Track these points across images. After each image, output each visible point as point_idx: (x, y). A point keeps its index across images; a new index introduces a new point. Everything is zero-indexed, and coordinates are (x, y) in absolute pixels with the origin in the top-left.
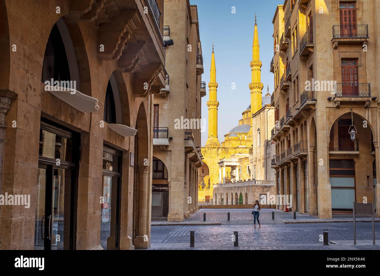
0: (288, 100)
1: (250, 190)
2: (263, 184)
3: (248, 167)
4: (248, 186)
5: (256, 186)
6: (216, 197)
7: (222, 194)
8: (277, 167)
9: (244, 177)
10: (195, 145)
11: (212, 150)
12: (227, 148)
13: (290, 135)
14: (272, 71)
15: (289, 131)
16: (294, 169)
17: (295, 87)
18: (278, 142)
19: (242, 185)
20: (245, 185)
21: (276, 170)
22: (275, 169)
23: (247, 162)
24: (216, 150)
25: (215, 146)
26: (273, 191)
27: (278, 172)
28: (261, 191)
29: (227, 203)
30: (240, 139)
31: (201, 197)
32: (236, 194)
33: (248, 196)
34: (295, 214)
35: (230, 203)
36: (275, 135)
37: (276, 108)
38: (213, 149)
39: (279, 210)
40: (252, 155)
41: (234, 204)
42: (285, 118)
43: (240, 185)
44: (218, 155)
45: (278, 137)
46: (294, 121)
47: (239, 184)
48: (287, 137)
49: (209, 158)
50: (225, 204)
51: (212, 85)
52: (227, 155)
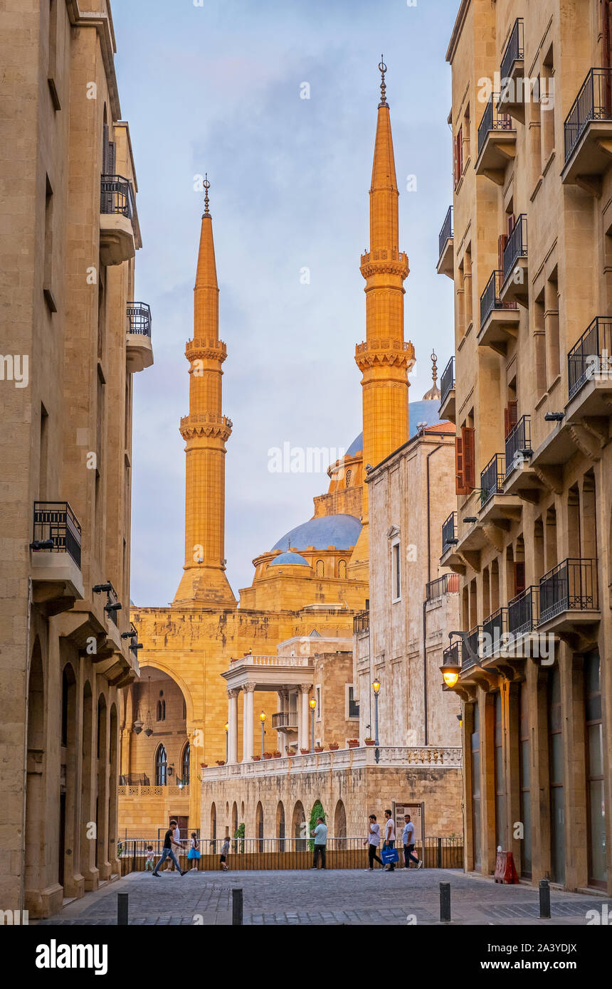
0: (513, 386)
1: (357, 789)
2: (413, 763)
3: (351, 689)
4: (348, 772)
5: (382, 771)
6: (215, 821)
7: (239, 808)
8: (464, 686)
9: (334, 732)
10: (87, 578)
11: (196, 619)
12: (262, 613)
13: (521, 539)
14: (446, 268)
15: (519, 523)
16: (539, 689)
17: (541, 323)
18: (472, 574)
19: (321, 769)
20: (337, 767)
21: (464, 697)
22: (458, 692)
23: (345, 672)
24: (215, 619)
25: (213, 607)
26: (455, 790)
27: (471, 707)
28: (404, 791)
29: (260, 844)
30: (320, 574)
31: (152, 823)
32: (299, 805)
33: (347, 815)
34: (545, 891)
35: (271, 847)
36: (460, 544)
37: (464, 425)
38: (205, 616)
39: (475, 873)
40: (366, 641)
41: (289, 848)
42: (501, 467)
43: (314, 769)
44: (224, 641)
45: (468, 551)
46: (540, 474)
47: (310, 763)
48: (510, 548)
49: (186, 656)
50: (251, 848)
51: (201, 349)
52: (261, 641)
